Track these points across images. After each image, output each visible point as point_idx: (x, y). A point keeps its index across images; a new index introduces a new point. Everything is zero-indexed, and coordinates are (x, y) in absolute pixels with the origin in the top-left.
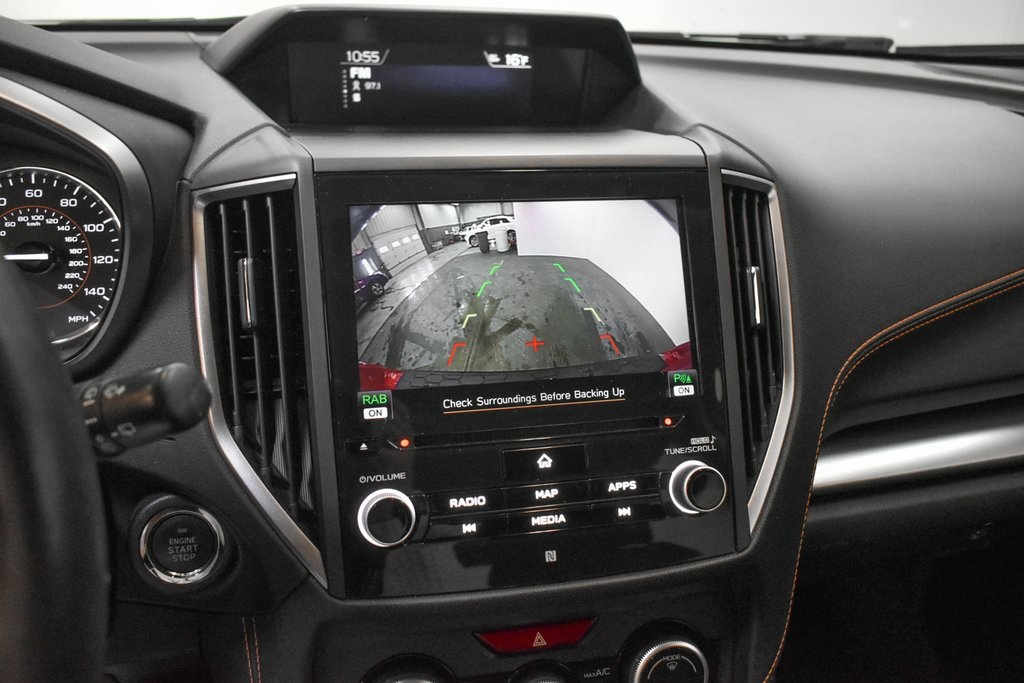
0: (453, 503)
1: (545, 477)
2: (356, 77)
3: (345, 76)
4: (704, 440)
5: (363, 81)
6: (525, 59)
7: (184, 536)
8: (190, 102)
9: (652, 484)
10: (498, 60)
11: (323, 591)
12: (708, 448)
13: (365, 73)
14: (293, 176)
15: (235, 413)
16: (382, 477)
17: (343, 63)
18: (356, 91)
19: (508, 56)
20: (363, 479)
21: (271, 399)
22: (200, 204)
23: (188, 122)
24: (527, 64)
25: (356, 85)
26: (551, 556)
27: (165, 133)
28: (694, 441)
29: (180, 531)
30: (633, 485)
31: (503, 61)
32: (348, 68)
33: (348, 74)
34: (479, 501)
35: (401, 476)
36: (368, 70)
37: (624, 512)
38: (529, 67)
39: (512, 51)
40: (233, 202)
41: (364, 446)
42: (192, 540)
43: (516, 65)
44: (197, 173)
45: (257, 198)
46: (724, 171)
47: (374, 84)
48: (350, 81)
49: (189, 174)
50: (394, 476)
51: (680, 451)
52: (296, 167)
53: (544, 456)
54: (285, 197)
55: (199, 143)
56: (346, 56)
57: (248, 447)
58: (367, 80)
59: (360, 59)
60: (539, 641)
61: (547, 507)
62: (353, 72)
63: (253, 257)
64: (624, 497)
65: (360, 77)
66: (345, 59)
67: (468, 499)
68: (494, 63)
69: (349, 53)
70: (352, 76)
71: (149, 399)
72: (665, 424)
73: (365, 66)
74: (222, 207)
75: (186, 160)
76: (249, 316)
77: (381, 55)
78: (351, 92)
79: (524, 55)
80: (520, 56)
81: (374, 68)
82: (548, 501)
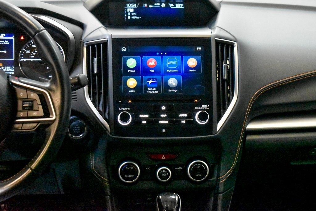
0: (141, 116)
1: (163, 112)
2: (129, 11)
3: (126, 11)
4: (206, 106)
5: (131, 13)
6: (182, 5)
7: (77, 126)
8: (83, 21)
9: (191, 116)
10: (173, 6)
11: (109, 134)
12: (207, 108)
13: (132, 10)
14: (107, 39)
15: (91, 95)
16: (124, 109)
17: (125, 7)
18: (129, 16)
19: (176, 4)
20: (120, 109)
21: (100, 94)
22: (85, 46)
23: (82, 25)
24: (182, 7)
25: (129, 14)
26: (164, 131)
27: (77, 29)
28: (203, 106)
29: (76, 125)
30: (186, 115)
31: (175, 6)
32: (127, 9)
33: (127, 10)
34: (147, 116)
35: (129, 109)
36: (133, 9)
37: (183, 122)
38: (183, 8)
39: (178, 3)
40: (93, 45)
41: (120, 101)
42: (79, 128)
43: (179, 7)
44: (85, 38)
45: (98, 44)
46: (216, 39)
47: (134, 13)
48: (127, 13)
49: (83, 38)
50: (127, 109)
51: (199, 108)
52: (108, 37)
53: (163, 106)
54: (105, 44)
55: (85, 31)
56: (126, 5)
57: (94, 102)
58: (132, 12)
59: (130, 6)
60: (163, 157)
61: (163, 119)
62: (128, 10)
63: (97, 58)
64: (183, 118)
65: (130, 11)
66: (126, 6)
67: (144, 115)
68: (172, 7)
69: (127, 4)
70: (128, 11)
71: (77, 81)
72: (195, 101)
73: (132, 8)
74: (90, 46)
75: (82, 36)
77: (137, 5)
78: (127, 16)
79: (181, 4)
80: (180, 4)
81: (134, 9)
82: (164, 117)
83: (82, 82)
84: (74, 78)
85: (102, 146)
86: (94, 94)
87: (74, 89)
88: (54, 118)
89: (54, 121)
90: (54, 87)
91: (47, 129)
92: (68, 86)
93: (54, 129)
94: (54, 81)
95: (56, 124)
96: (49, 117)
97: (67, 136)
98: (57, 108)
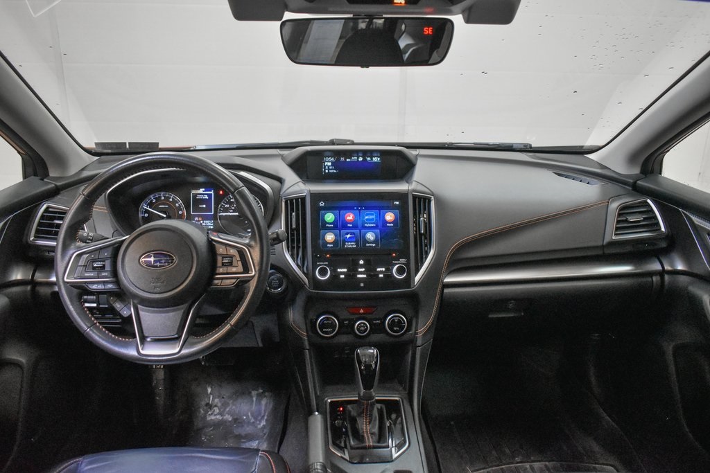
0: (339, 270)
1: (361, 266)
2: (327, 165)
4: (404, 260)
5: (329, 166)
8: (282, 175)
9: (389, 270)
11: (307, 288)
12: (404, 262)
13: (330, 164)
14: (305, 194)
15: (290, 249)
16: (322, 263)
17: (323, 162)
18: (327, 169)
20: (318, 263)
21: (298, 247)
22: (284, 200)
23: (280, 180)
24: (379, 160)
25: (327, 167)
26: (362, 285)
27: (276, 183)
28: (400, 260)
29: (275, 279)
30: (384, 269)
31: (372, 160)
34: (345, 270)
35: (327, 263)
37: (381, 276)
39: (374, 157)
40: (291, 200)
41: (318, 256)
42: (278, 282)
43: (376, 161)
44: (283, 193)
45: (297, 199)
46: (413, 193)
47: (332, 167)
48: (325, 166)
49: (281, 193)
50: (325, 263)
51: (397, 262)
52: (306, 192)
53: (361, 261)
54: (303, 199)
55: (283, 186)
57: (292, 256)
59: (328, 160)
60: (362, 311)
61: (361, 273)
62: (326, 163)
63: (296, 212)
64: (381, 272)
66: (324, 160)
67: (342, 269)
68: (369, 161)
69: (325, 158)
71: (275, 236)
72: (393, 255)
73: (329, 162)
74: (289, 201)
75: (280, 190)
76: (294, 226)
77: (334, 159)
78: (325, 170)
79: (378, 158)
81: (332, 162)
82: (362, 271)
83: (281, 238)
84: (273, 233)
85: (300, 301)
86: (293, 248)
87: (272, 245)
88: (253, 273)
89: (254, 276)
90: (253, 243)
91: (246, 285)
92: (267, 242)
93: (253, 285)
94: (253, 238)
95: (256, 279)
96: (248, 273)
97: (266, 289)
98: (256, 264)
